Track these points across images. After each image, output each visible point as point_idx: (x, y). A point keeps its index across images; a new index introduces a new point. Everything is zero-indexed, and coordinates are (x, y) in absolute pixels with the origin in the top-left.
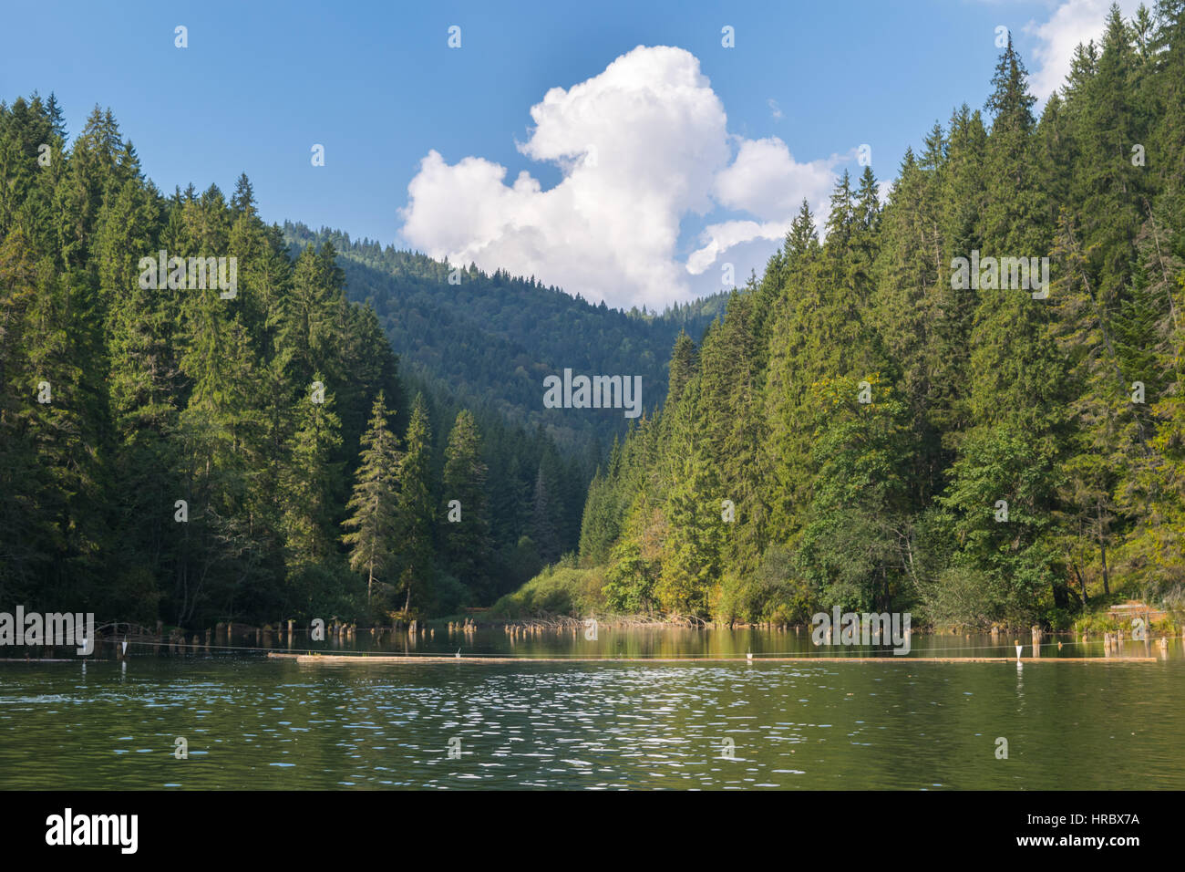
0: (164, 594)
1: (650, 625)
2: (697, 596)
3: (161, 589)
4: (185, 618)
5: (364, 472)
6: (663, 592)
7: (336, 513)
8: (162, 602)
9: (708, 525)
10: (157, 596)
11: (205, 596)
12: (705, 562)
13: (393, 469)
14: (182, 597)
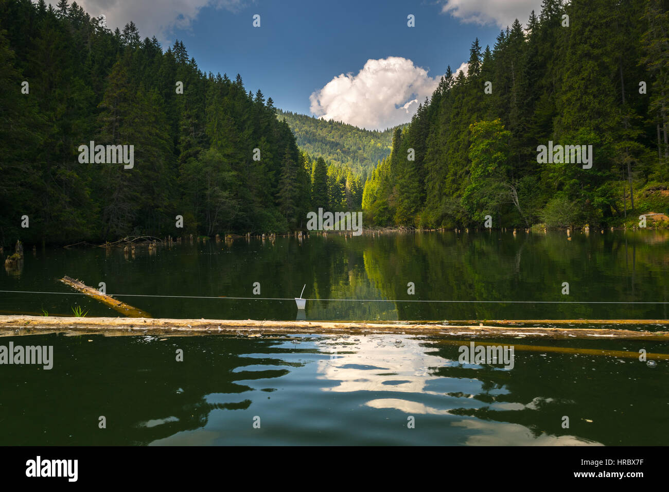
0: (200, 223)
1: (392, 231)
2: (410, 220)
3: (198, 221)
4: (210, 233)
5: (282, 176)
6: (396, 218)
7: (272, 191)
8: (198, 226)
9: (413, 193)
10: (196, 224)
11: (217, 224)
12: (413, 206)
13: (293, 174)
14: (209, 225)
